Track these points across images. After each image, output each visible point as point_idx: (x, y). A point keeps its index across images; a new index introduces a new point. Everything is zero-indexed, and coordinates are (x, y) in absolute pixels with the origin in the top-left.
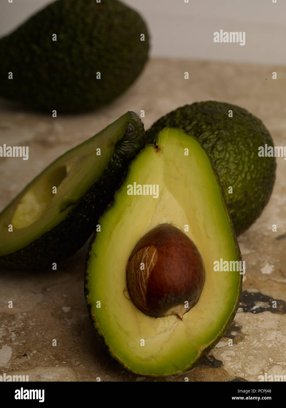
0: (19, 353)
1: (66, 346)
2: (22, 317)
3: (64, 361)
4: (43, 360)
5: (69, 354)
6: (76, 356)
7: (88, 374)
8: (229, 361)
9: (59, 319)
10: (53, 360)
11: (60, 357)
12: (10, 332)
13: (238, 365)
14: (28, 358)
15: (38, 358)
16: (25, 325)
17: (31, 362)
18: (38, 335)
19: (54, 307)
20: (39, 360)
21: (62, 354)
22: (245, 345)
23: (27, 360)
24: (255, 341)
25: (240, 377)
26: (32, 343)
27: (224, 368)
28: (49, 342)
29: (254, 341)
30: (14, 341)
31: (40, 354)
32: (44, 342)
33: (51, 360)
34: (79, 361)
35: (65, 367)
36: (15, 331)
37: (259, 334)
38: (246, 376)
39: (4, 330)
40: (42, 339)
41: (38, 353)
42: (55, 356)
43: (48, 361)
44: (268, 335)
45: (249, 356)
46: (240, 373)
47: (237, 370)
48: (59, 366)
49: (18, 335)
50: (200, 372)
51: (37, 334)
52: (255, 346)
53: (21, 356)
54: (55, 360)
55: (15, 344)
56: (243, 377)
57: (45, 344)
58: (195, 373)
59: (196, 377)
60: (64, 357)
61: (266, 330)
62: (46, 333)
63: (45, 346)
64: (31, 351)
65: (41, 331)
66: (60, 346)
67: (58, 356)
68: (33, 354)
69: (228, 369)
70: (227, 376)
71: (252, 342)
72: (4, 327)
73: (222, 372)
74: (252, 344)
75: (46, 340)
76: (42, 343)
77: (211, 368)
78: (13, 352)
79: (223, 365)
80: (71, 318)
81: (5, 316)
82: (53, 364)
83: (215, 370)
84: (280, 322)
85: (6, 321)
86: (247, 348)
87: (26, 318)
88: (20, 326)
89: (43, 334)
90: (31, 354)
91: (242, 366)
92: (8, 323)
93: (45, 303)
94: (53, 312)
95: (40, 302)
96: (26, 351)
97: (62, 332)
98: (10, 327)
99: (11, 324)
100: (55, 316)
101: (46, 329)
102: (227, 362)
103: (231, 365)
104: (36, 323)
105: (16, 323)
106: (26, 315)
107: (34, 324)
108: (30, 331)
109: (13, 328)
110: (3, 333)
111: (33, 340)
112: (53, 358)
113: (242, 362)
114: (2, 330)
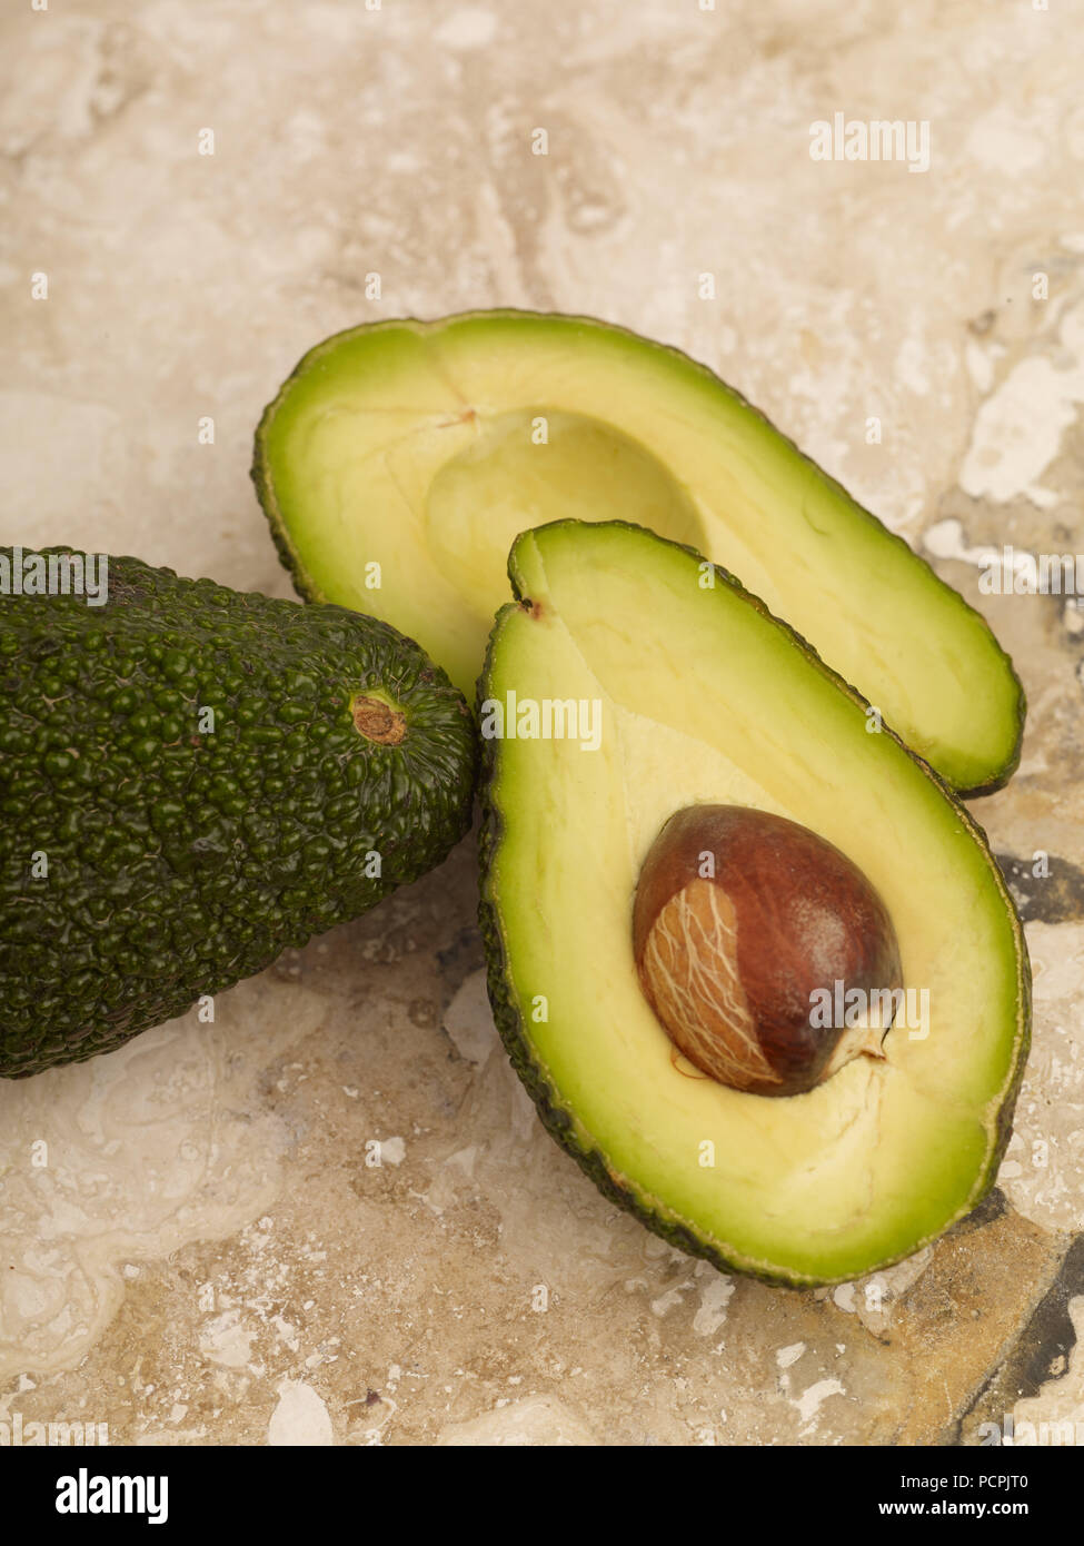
0: (346, 1396)
1: (482, 1310)
2: (266, 1238)
3: (514, 1375)
4: (441, 1394)
5: (510, 1341)
6: (538, 1337)
7: (617, 1399)
8: (1017, 1178)
9: (393, 1201)
10: (472, 1383)
11: (490, 1365)
12: (264, 1319)
13: (1054, 1185)
14: (388, 1408)
15: (420, 1392)
16: (294, 1268)
17: (410, 1420)
18: (364, 1296)
19: (346, 1158)
20: (432, 1402)
21: (490, 1347)
22: (1033, 1094)
23: (390, 1414)
24: (1056, 1062)
26: (364, 1341)
27: (1017, 1214)
28: (416, 1315)
29: (1051, 1066)
30: (299, 1351)
31: (418, 1376)
32: (400, 1317)
33: (467, 1385)
34: (558, 1357)
35: (525, 1399)
36: (276, 1308)
37: (1053, 1030)
39: (241, 1316)
40: (389, 1310)
41: (409, 1373)
42: (469, 1365)
43: (461, 1394)
44: (1082, 1023)
45: (1068, 1132)
46: (1078, 1211)
47: (1061, 1204)
48: (508, 1400)
49: (298, 1322)
50: (954, 1255)
51: (358, 1292)
52: (1065, 1085)
53: (361, 1404)
54: (478, 1380)
55: (310, 1362)
57: (410, 1325)
58: (941, 1265)
59: (954, 1283)
60: (502, 1356)
61: (1064, 1003)
62: (386, 1279)
63: (416, 1336)
64: (383, 1374)
65: (364, 1278)
66: (460, 1317)
67: (481, 1362)
68: (396, 1383)
69: (1032, 1211)
70: (1044, 1239)
71: (1050, 1073)
72: (235, 1306)
73: (1020, 1231)
74: (1052, 1081)
75: (400, 1306)
76: (398, 1328)
78: (327, 1402)
79: (1010, 1203)
80: (427, 1182)
81: (206, 1253)
82: (484, 1400)
83: (993, 1227)
85: (225, 1278)
86: (1045, 1102)
87: (283, 1240)
88: (280, 1279)
89: (380, 1287)
90: (389, 1385)
91: (1066, 1182)
92: (235, 1284)
93: (305, 1151)
94: (352, 1179)
95: (286, 1153)
96: (365, 1377)
97: (432, 1253)
98: (252, 1297)
99: (246, 1282)
100: (371, 1193)
101: (374, 1259)
102: (1016, 1183)
103: (1034, 1192)
104: (329, 1250)
105: (260, 1273)
106: (271, 1224)
107: (323, 1255)
108: (328, 1290)
109: (264, 1297)
110: (245, 1331)
111: (361, 1322)
112: (470, 1375)
113: (1059, 1168)
114: (234, 1322)
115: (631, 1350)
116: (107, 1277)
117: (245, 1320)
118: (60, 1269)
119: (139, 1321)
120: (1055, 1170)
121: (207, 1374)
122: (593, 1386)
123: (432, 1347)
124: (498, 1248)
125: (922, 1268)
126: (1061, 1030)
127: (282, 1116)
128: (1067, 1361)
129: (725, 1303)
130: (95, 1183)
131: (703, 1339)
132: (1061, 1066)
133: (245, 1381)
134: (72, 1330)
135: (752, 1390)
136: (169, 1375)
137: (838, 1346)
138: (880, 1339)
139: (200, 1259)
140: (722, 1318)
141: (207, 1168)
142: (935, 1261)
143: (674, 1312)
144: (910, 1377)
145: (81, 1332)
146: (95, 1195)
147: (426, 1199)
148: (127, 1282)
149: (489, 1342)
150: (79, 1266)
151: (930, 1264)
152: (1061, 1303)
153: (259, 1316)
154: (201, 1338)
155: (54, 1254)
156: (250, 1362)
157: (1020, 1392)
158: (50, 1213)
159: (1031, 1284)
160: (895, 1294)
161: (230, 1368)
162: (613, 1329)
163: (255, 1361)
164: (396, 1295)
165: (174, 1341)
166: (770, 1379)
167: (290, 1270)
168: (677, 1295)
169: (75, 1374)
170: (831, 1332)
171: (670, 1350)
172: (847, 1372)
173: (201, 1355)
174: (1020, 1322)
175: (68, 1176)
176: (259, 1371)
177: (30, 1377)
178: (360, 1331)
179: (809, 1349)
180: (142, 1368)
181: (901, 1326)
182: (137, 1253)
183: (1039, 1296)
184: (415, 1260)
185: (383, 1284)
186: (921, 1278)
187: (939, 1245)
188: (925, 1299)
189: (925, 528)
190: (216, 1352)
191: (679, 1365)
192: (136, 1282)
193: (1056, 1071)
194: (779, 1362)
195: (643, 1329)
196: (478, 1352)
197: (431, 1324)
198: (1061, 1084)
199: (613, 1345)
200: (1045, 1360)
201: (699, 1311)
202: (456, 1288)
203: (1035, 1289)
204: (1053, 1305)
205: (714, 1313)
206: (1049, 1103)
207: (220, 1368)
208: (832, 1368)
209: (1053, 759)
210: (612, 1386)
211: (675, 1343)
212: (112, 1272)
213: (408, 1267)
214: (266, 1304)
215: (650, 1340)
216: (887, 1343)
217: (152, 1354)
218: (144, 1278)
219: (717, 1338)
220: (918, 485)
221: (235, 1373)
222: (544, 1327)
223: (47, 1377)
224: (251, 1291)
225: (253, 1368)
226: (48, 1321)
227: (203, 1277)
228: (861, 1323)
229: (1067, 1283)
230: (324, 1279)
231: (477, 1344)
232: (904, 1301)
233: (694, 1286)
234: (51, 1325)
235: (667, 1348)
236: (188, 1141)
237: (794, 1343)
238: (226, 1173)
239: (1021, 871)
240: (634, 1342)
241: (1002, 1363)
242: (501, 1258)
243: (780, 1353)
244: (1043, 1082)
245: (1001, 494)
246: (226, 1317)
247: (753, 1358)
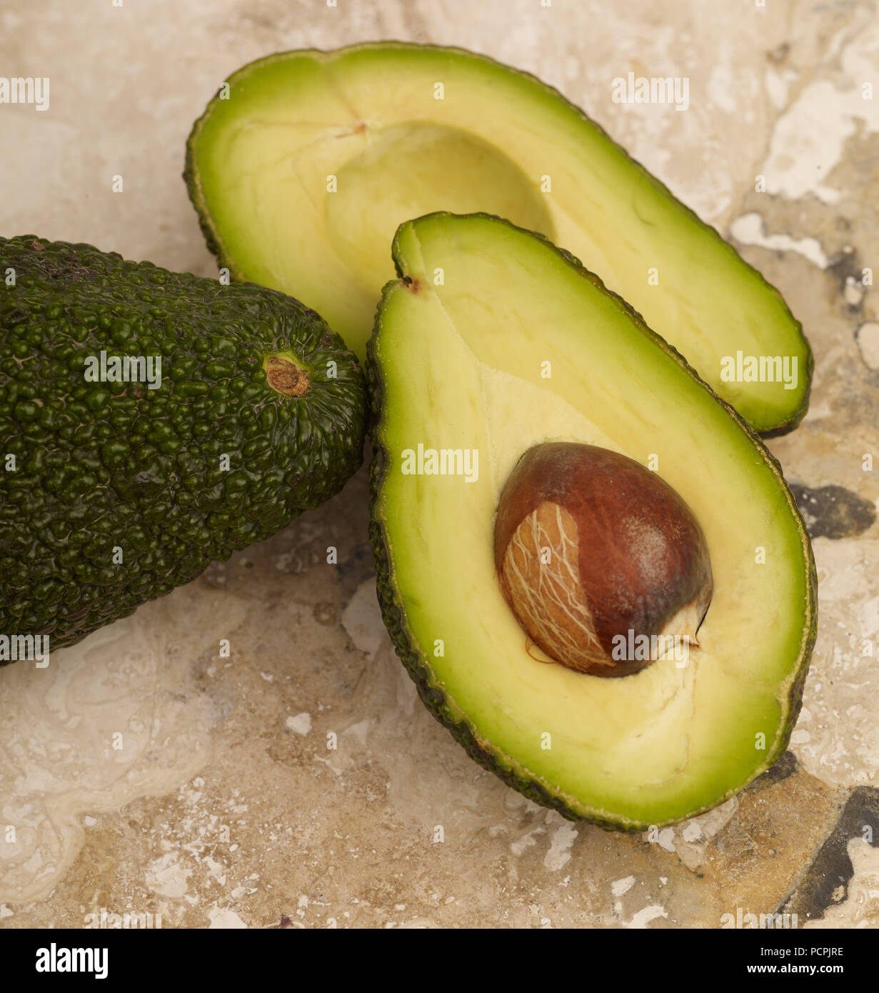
1: (374, 851)
2: (199, 794)
3: (399, 903)
4: (341, 918)
5: (396, 876)
6: (419, 873)
8: (805, 744)
9: (302, 764)
10: (366, 910)
11: (381, 895)
12: (198, 859)
13: (836, 749)
15: (324, 916)
16: (221, 818)
18: (278, 840)
19: (263, 730)
21: (380, 881)
22: (819, 676)
24: (838, 651)
25: (861, 787)
26: (279, 876)
27: (806, 772)
28: (321, 855)
29: (833, 654)
30: (226, 884)
31: (323, 904)
32: (307, 857)
34: (436, 889)
36: (208, 850)
37: (835, 625)
38: (872, 775)
39: (179, 857)
40: (299, 852)
41: (315, 902)
42: (364, 896)
43: (357, 919)
44: (859, 619)
45: (848, 707)
46: (854, 771)
47: (842, 764)
49: (225, 861)
50: (755, 806)
51: (274, 838)
52: (845, 669)
53: (276, 927)
55: (235, 893)
56: (868, 783)
57: (316, 863)
58: (745, 814)
59: (756, 828)
60: (390, 888)
61: (844, 603)
62: (296, 826)
63: (321, 873)
64: (294, 903)
65: (279, 826)
66: (357, 856)
67: (373, 893)
68: (305, 910)
69: (818, 770)
70: (827, 792)
71: (832, 660)
72: (174, 849)
73: (808, 786)
74: (834, 666)
75: (308, 849)
76: (306, 866)
77: (775, 783)
79: (801, 764)
81: (150, 807)
83: (787, 783)
84: (866, 562)
85: (166, 827)
86: (829, 683)
87: (213, 796)
88: (210, 827)
89: (291, 833)
90: (298, 912)
91: (845, 747)
92: (174, 831)
93: (230, 724)
94: (268, 746)
95: (215, 726)
96: (279, 905)
97: (333, 806)
98: (188, 842)
99: (182, 830)
100: (284, 757)
101: (287, 811)
102: (805, 747)
103: (819, 755)
104: (250, 804)
105: (195, 822)
106: (202, 783)
107: (245, 808)
108: (249, 836)
109: (198, 842)
110: (183, 868)
111: (276, 862)
112: (365, 903)
113: (840, 735)
114: (173, 861)
115: (494, 883)
116: (70, 826)
117: (182, 860)
118: (33, 820)
119: (97, 861)
120: (837, 737)
121: (152, 904)
122: (463, 912)
123: (334, 881)
124: (386, 801)
125: (729, 816)
126: (841, 625)
127: (211, 696)
128: (846, 891)
129: (570, 845)
130: (61, 751)
131: (552, 874)
132: (842, 654)
133: (182, 909)
134: (42, 869)
135: (592, 914)
136: (121, 904)
137: (661, 879)
138: (695, 873)
139: (145, 811)
140: (567, 857)
141: (151, 738)
142: (740, 810)
143: (529, 852)
144: (719, 903)
145: (50, 870)
146: (60, 760)
147: (328, 762)
148: (86, 829)
149: (380, 877)
150: (48, 818)
151: (736, 813)
152: (841, 844)
153: (194, 856)
154: (147, 875)
155: (28, 808)
156: (187, 893)
157: (808, 915)
158: (24, 775)
159: (817, 828)
160: (707, 836)
161: (170, 899)
162: (479, 866)
163: (191, 893)
164: (305, 839)
165: (125, 877)
166: (607, 906)
167: (219, 820)
168: (531, 839)
169: (44, 904)
170: (655, 867)
171: (526, 883)
172: (668, 899)
173: (147, 888)
174: (808, 858)
175: (38, 745)
176: (194, 901)
177: (9, 906)
178: (276, 869)
179: (638, 882)
180: (100, 899)
181: (712, 863)
182: (95, 807)
183: (823, 838)
184: (319, 812)
185: (293, 831)
186: (728, 824)
187: (743, 798)
188: (731, 841)
189: (732, 220)
190: (159, 886)
191: (533, 895)
192: (93, 831)
193: (838, 658)
194: (614, 891)
195: (504, 866)
196: (371, 884)
197: (332, 863)
198: (842, 668)
199: (480, 879)
200: (829, 888)
201: (550, 851)
202: (353, 833)
203: (820, 833)
204: (835, 845)
205: (562, 852)
206: (832, 683)
207: (162, 898)
208: (656, 897)
209: (835, 406)
210: (479, 912)
211: (531, 877)
212: (75, 822)
213: (314, 817)
214: (199, 847)
215: (510, 874)
216: (701, 876)
217: (107, 888)
218: (101, 827)
219: (564, 873)
220: (726, 185)
221: (174, 903)
222: (424, 865)
223: (22, 907)
224: (187, 836)
225: (188, 898)
226: (23, 862)
227: (148, 826)
228: (680, 860)
229: (846, 827)
230: (246, 827)
231: (370, 878)
232: (715, 841)
233: (544, 831)
234: (25, 865)
235: (523, 881)
236: (135, 717)
237: (626, 877)
238: (166, 743)
239: (809, 497)
240: (497, 876)
241: (794, 892)
242: (389, 810)
243: (614, 884)
244: (827, 667)
245: (794, 192)
246: (166, 859)
247: (593, 889)
